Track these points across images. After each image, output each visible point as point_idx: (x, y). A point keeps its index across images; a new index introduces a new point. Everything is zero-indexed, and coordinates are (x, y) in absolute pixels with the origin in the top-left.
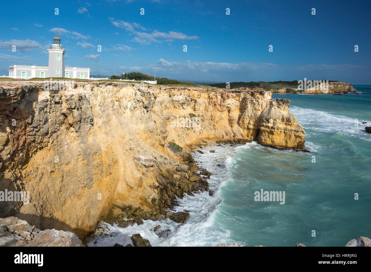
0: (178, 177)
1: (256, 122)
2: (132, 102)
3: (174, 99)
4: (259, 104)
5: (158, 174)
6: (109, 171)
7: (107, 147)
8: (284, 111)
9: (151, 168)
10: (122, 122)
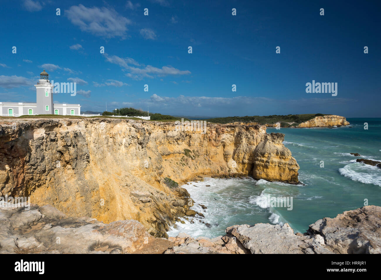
0: (175, 212)
1: (250, 156)
2: (127, 138)
3: (169, 135)
4: (253, 139)
5: (155, 209)
6: (107, 207)
7: (104, 184)
8: (279, 145)
9: (148, 203)
10: (117, 159)
